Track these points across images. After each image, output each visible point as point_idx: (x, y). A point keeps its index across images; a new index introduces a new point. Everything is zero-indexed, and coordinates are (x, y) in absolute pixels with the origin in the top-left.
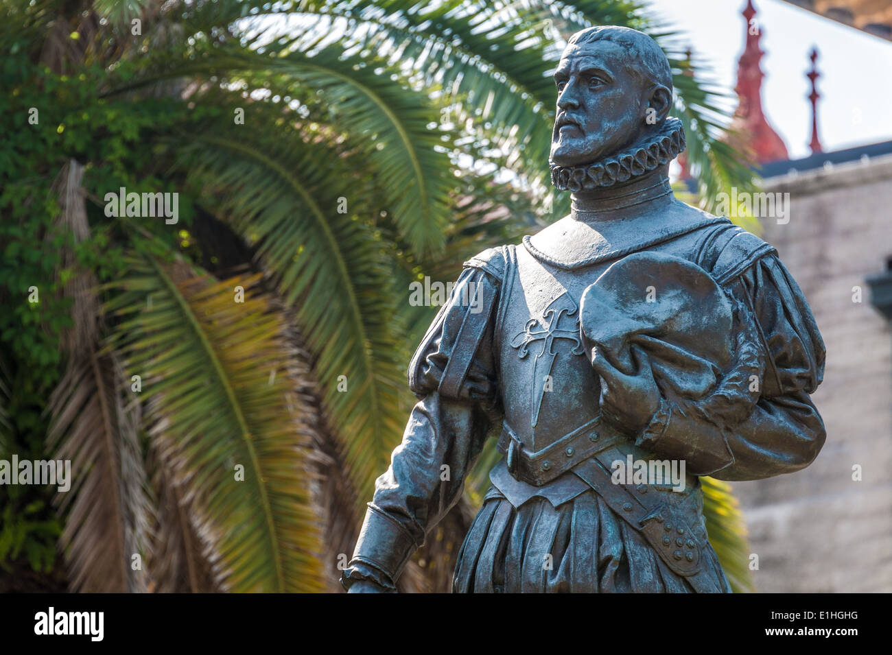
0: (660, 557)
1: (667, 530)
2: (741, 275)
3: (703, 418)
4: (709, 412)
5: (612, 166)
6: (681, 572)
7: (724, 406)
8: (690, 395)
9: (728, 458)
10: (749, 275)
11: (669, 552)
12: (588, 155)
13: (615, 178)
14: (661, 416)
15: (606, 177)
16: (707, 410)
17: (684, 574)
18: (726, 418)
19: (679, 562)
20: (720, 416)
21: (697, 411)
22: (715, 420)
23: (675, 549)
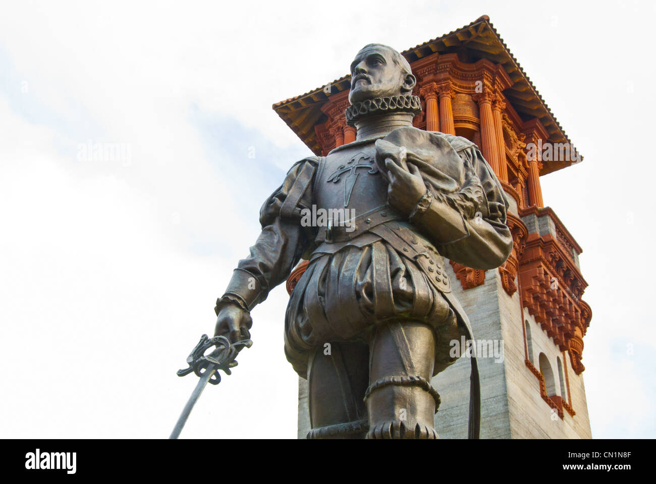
0: (428, 277)
1: (432, 263)
2: (465, 149)
3: (452, 204)
4: (456, 202)
5: (387, 100)
6: (440, 289)
7: (465, 200)
8: (444, 191)
9: (465, 232)
10: (469, 151)
11: (433, 276)
12: (373, 92)
13: (388, 107)
14: (428, 197)
15: (383, 105)
16: (455, 200)
17: (442, 290)
18: (465, 208)
19: (439, 283)
20: (462, 206)
21: (449, 199)
22: (459, 208)
23: (437, 275)
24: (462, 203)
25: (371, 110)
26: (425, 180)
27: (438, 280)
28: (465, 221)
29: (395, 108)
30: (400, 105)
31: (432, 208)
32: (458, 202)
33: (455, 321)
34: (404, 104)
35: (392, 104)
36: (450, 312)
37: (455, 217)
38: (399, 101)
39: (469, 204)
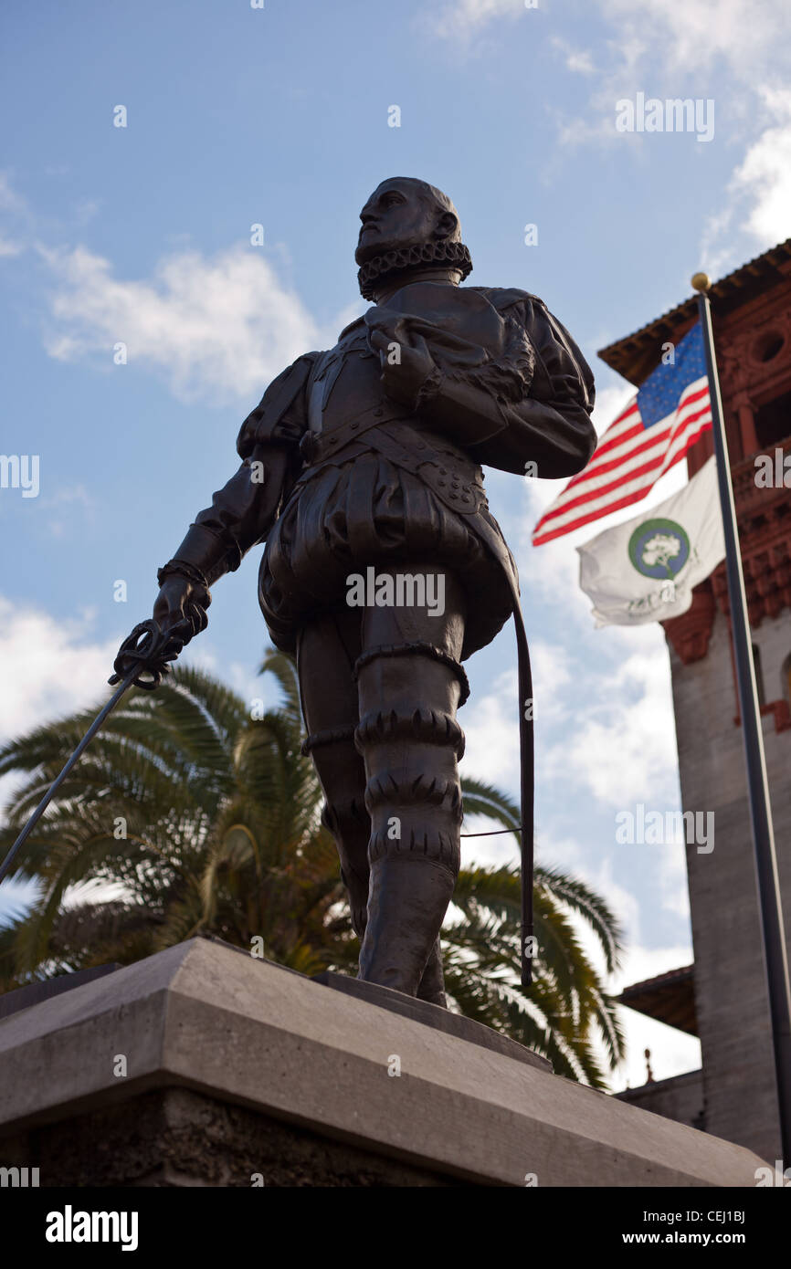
0: (436, 494)
1: (443, 473)
2: (514, 304)
3: (477, 384)
4: (482, 379)
5: (404, 252)
6: (457, 509)
7: (496, 375)
8: (463, 366)
9: (501, 422)
10: (522, 306)
11: (444, 491)
12: (384, 244)
13: (407, 261)
14: (436, 377)
15: (399, 260)
16: (480, 377)
17: (460, 511)
18: (499, 387)
19: (455, 501)
20: (493, 384)
21: (471, 377)
22: (488, 387)
23: (451, 489)
24: (494, 380)
25: (382, 271)
26: (433, 355)
27: (454, 498)
28: (499, 405)
29: (419, 261)
30: (428, 257)
31: (442, 393)
32: (488, 379)
33: (480, 554)
34: (433, 256)
35: (413, 257)
36: (471, 540)
37: (482, 402)
38: (424, 251)
39: (507, 380)
